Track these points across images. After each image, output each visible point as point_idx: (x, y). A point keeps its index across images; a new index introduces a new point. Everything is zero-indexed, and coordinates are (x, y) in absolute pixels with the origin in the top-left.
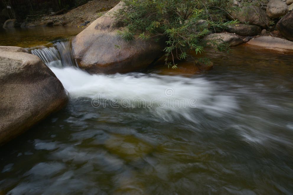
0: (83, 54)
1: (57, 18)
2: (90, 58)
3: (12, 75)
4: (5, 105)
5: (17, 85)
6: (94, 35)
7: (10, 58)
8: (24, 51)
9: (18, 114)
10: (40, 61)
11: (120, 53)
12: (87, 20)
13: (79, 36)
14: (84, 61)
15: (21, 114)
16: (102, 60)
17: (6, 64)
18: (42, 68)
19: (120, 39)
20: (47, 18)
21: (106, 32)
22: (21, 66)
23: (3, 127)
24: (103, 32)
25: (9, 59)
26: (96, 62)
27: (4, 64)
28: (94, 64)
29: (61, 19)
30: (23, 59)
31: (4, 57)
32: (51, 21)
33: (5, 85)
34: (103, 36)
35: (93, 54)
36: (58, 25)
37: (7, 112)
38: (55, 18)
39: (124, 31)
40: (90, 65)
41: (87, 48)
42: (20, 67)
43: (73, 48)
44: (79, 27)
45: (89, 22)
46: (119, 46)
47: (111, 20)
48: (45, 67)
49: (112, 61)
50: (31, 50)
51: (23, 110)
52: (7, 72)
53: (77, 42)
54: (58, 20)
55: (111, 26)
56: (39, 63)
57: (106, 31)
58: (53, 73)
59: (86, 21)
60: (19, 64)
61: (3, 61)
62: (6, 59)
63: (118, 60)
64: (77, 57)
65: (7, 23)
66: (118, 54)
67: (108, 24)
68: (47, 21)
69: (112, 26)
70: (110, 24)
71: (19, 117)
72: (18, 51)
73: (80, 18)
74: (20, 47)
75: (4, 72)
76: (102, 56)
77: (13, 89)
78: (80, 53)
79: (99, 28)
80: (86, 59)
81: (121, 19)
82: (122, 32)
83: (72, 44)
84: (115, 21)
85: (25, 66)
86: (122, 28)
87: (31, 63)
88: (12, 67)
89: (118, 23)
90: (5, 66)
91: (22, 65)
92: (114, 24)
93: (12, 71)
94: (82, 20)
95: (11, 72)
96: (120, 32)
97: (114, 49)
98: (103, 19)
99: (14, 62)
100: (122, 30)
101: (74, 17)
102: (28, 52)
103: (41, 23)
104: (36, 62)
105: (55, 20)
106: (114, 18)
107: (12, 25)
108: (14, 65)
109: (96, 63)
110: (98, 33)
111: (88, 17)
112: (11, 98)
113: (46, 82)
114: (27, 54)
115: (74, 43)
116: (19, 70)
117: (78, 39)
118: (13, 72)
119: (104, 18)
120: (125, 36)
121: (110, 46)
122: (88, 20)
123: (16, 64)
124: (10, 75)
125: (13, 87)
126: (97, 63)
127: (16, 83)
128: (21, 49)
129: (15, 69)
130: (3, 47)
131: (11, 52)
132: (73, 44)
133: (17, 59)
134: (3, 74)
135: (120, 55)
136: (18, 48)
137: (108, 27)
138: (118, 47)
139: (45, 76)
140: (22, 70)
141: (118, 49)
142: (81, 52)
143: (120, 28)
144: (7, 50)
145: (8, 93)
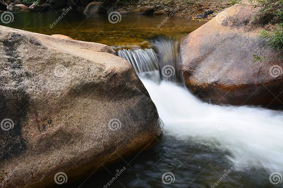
0: (195, 64)
1: (161, 2)
2: (207, 72)
3: (89, 85)
4: (71, 128)
5: (92, 101)
6: (218, 35)
7: (90, 59)
8: (110, 52)
9: (86, 146)
10: (129, 69)
11: (260, 69)
12: (209, 8)
13: (194, 34)
14: (196, 76)
15: (89, 146)
16: (226, 79)
17: (83, 67)
18: (132, 80)
19: (264, 45)
20: (146, 3)
21: (240, 31)
22: (103, 74)
23: (62, 161)
24: (235, 31)
25: (89, 61)
26: (216, 80)
27: (82, 68)
28: (213, 83)
29: (167, 5)
30: (107, 62)
31: (83, 57)
32: (152, 7)
33: (77, 99)
34: (234, 38)
35: (213, 67)
36: (161, 14)
37: (72, 140)
38: (159, 4)
39: (274, 31)
40: (205, 84)
41: (204, 56)
42: (101, 74)
43: (182, 53)
44: (193, 19)
45: (212, 12)
46: (261, 57)
47: (253, 11)
48: (136, 78)
49: (245, 83)
50: (118, 49)
51: (95, 140)
52: (83, 80)
53: (190, 45)
54: (163, 6)
55: (250, 21)
56: (128, 71)
57: (242, 29)
58: (146, 90)
59: (207, 11)
60: (101, 70)
61: (80, 63)
62: (84, 61)
63: (256, 81)
64: (185, 68)
65: (90, 7)
66: (257, 71)
67: (246, 18)
68: (146, 6)
69: (253, 21)
70: (250, 18)
71: (86, 149)
72: (102, 51)
73: (198, 5)
74: (105, 45)
75: (79, 79)
76: (228, 71)
77: (86, 105)
78: (191, 63)
79: (229, 24)
80: (200, 74)
81: (271, 10)
82: (270, 33)
83: (181, 46)
84: (260, 13)
85: (108, 73)
86: (271, 26)
87: (117, 70)
88: (91, 73)
89: (265, 17)
90: (82, 71)
91: (104, 72)
92: (258, 18)
93: (90, 78)
94: (200, 8)
95: (87, 81)
96: (267, 32)
97: (250, 62)
98: (238, 9)
99: (95, 66)
100: (270, 30)
101: (188, 3)
102: (115, 53)
103: (136, 9)
104: (124, 70)
105: (157, 6)
106: (259, 8)
107: (96, 9)
108: (94, 71)
109: (216, 83)
110: (227, 31)
111: (211, 3)
112: (80, 119)
113: (133, 103)
114: (113, 56)
115: (184, 46)
116: (99, 79)
117: (191, 39)
118: (90, 80)
119: (241, 7)
120: (274, 41)
121: (244, 56)
122: (211, 9)
123: (97, 70)
124: (87, 84)
125: (86, 103)
126: (218, 81)
127: (92, 98)
128: (106, 48)
129: (94, 77)
130: (83, 42)
131: (92, 52)
132: (182, 48)
133: (99, 63)
134: (77, 82)
135: (260, 73)
136: (102, 46)
137: (246, 22)
138: (259, 58)
139: (134, 93)
140: (103, 79)
141: (259, 61)
142: (193, 60)
143: (266, 26)
144: (88, 48)
145: (78, 111)
